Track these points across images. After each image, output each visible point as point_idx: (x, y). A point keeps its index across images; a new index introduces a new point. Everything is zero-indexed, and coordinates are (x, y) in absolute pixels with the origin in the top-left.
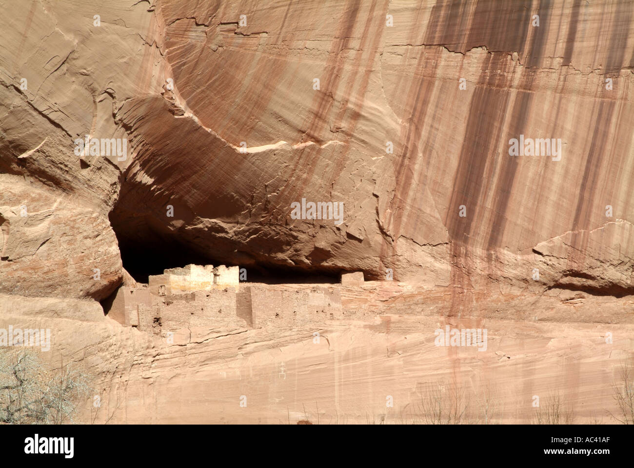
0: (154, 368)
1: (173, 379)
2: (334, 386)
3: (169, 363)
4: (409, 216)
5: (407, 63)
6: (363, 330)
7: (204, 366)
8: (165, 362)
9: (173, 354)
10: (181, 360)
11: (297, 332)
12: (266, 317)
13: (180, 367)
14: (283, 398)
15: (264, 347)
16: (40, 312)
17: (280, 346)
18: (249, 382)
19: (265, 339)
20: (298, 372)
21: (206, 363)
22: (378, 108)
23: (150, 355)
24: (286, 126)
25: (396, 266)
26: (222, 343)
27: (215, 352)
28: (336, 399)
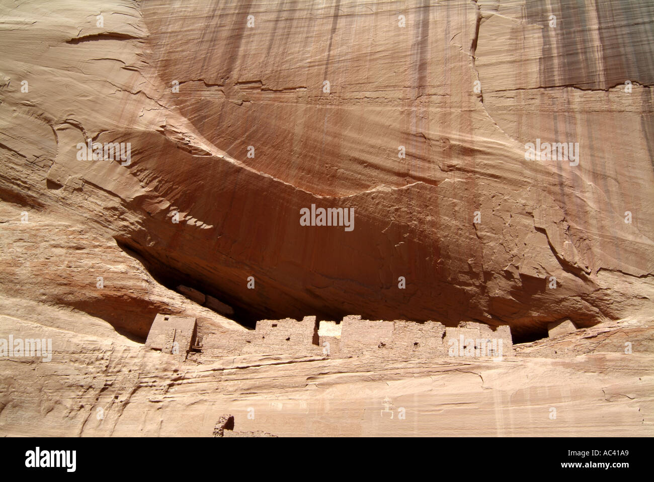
0: (174, 393)
1: (195, 406)
3: (194, 388)
4: (603, 246)
5: (523, 104)
6: (551, 367)
7: (250, 395)
8: (189, 386)
9: (201, 378)
10: (211, 386)
11: (418, 365)
12: (361, 346)
13: (208, 393)
15: (354, 378)
17: (387, 379)
18: (322, 418)
19: (357, 369)
20: (419, 411)
21: (252, 391)
22: (498, 141)
23: (168, 378)
24: (377, 171)
25: (606, 302)
26: (279, 370)
27: (268, 380)
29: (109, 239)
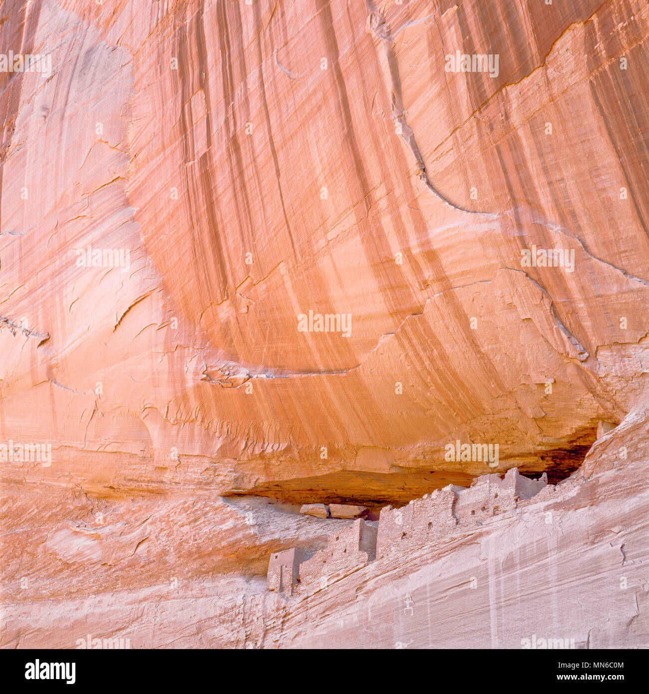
0: (286, 629)
1: (297, 638)
2: (489, 611)
4: (591, 315)
5: (463, 151)
6: (542, 514)
7: (326, 618)
8: (293, 620)
9: (296, 612)
10: (303, 616)
11: (431, 549)
12: (390, 541)
13: (302, 624)
14: (412, 641)
15: (387, 579)
16: (145, 599)
17: (409, 573)
18: (367, 628)
19: (387, 569)
20: (431, 602)
21: (327, 613)
22: (452, 226)
23: (281, 617)
26: (340, 587)
27: (333, 599)
28: (493, 631)
29: (215, 501)
